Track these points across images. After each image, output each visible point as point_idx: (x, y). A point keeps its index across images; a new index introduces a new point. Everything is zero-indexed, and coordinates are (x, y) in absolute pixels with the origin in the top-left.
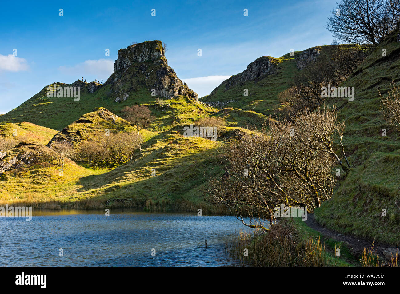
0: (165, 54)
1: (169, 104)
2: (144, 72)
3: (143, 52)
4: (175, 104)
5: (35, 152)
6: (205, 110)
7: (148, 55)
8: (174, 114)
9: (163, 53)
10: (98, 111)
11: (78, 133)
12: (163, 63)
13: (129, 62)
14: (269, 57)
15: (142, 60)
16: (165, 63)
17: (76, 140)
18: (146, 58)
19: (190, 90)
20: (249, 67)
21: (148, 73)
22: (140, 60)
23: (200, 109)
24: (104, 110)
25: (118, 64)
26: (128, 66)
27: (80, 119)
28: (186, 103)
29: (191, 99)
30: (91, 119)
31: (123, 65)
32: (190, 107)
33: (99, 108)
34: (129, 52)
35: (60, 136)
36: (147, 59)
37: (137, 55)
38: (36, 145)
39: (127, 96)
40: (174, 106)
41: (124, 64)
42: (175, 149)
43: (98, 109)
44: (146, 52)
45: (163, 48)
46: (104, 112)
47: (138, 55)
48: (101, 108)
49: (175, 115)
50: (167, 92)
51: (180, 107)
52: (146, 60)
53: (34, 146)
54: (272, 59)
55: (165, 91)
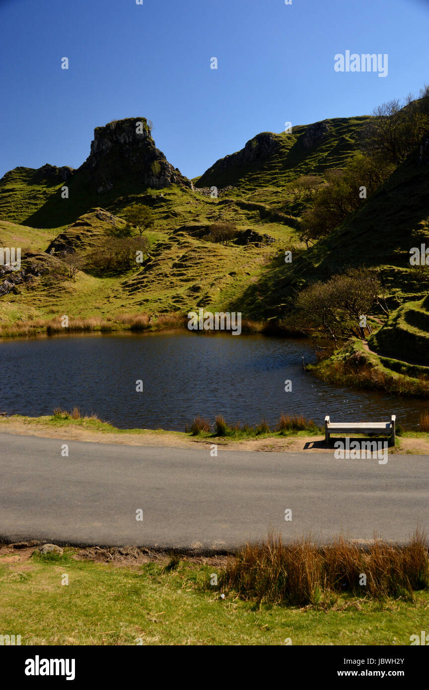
0: (152, 133)
1: (162, 195)
2: (129, 156)
3: (125, 132)
4: (169, 194)
5: (43, 263)
6: (203, 201)
7: (131, 135)
8: (170, 206)
9: (149, 132)
10: (96, 212)
11: (78, 238)
12: (151, 146)
13: (110, 144)
14: (271, 134)
15: (125, 141)
16: (152, 144)
17: (77, 247)
18: (129, 138)
19: (183, 177)
20: (247, 145)
21: (133, 157)
22: (122, 141)
23: (197, 200)
24: (101, 210)
25: (95, 146)
26: (109, 148)
27: (77, 222)
28: (180, 193)
29: (186, 188)
30: (88, 221)
31: (101, 147)
32: (186, 198)
33: (96, 208)
34: (108, 131)
35: (59, 241)
36: (131, 140)
37: (118, 136)
38: (42, 255)
39: (111, 185)
40: (168, 197)
41: (103, 146)
42: (195, 258)
43: (95, 210)
44: (128, 132)
45: (149, 127)
46: (102, 212)
47: (120, 136)
48: (98, 208)
49: (170, 208)
50: (157, 180)
51: (176, 197)
52: (129, 141)
53: (41, 257)
54: (275, 135)
55: (155, 179)
